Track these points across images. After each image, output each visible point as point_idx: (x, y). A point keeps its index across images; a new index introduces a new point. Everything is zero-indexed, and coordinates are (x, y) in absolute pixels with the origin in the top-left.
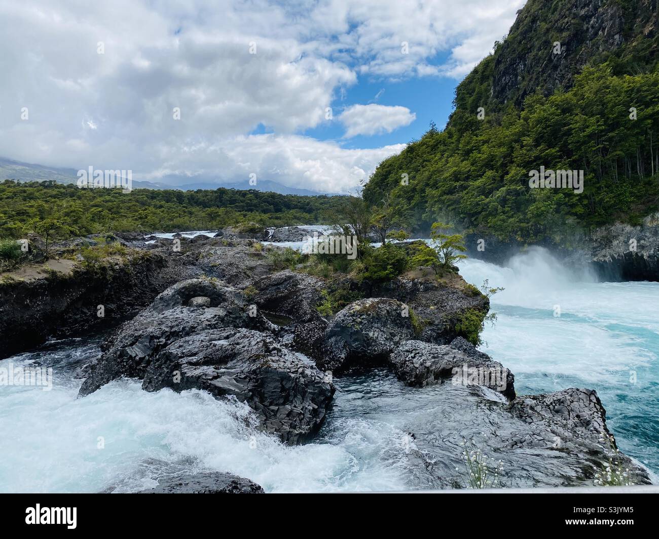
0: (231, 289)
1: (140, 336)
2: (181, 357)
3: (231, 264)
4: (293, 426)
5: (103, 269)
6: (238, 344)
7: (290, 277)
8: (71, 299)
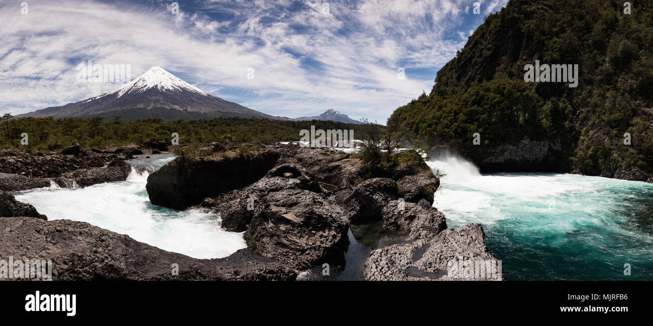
0: (304, 169)
1: (256, 189)
2: (271, 202)
3: (311, 158)
4: (322, 242)
5: (248, 156)
6: (300, 198)
7: (338, 166)
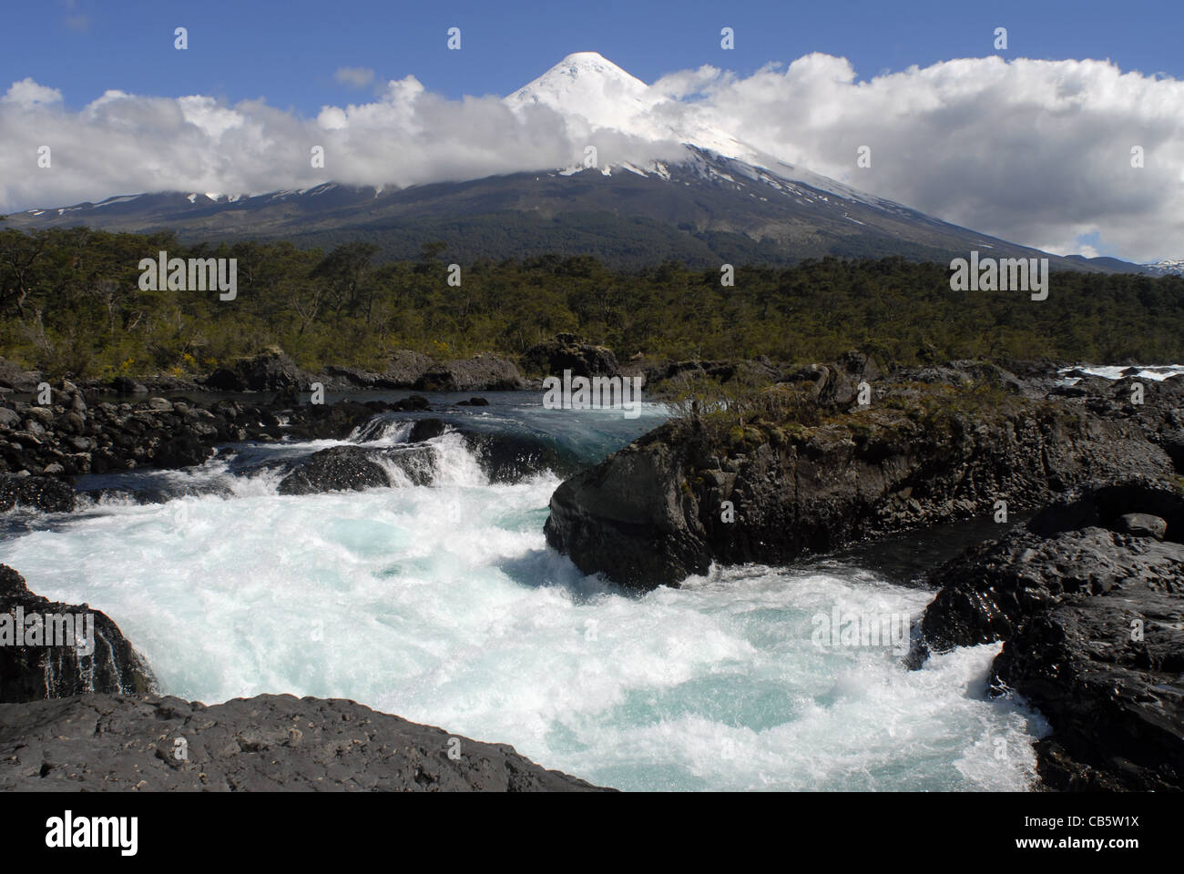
8: (892, 481)
